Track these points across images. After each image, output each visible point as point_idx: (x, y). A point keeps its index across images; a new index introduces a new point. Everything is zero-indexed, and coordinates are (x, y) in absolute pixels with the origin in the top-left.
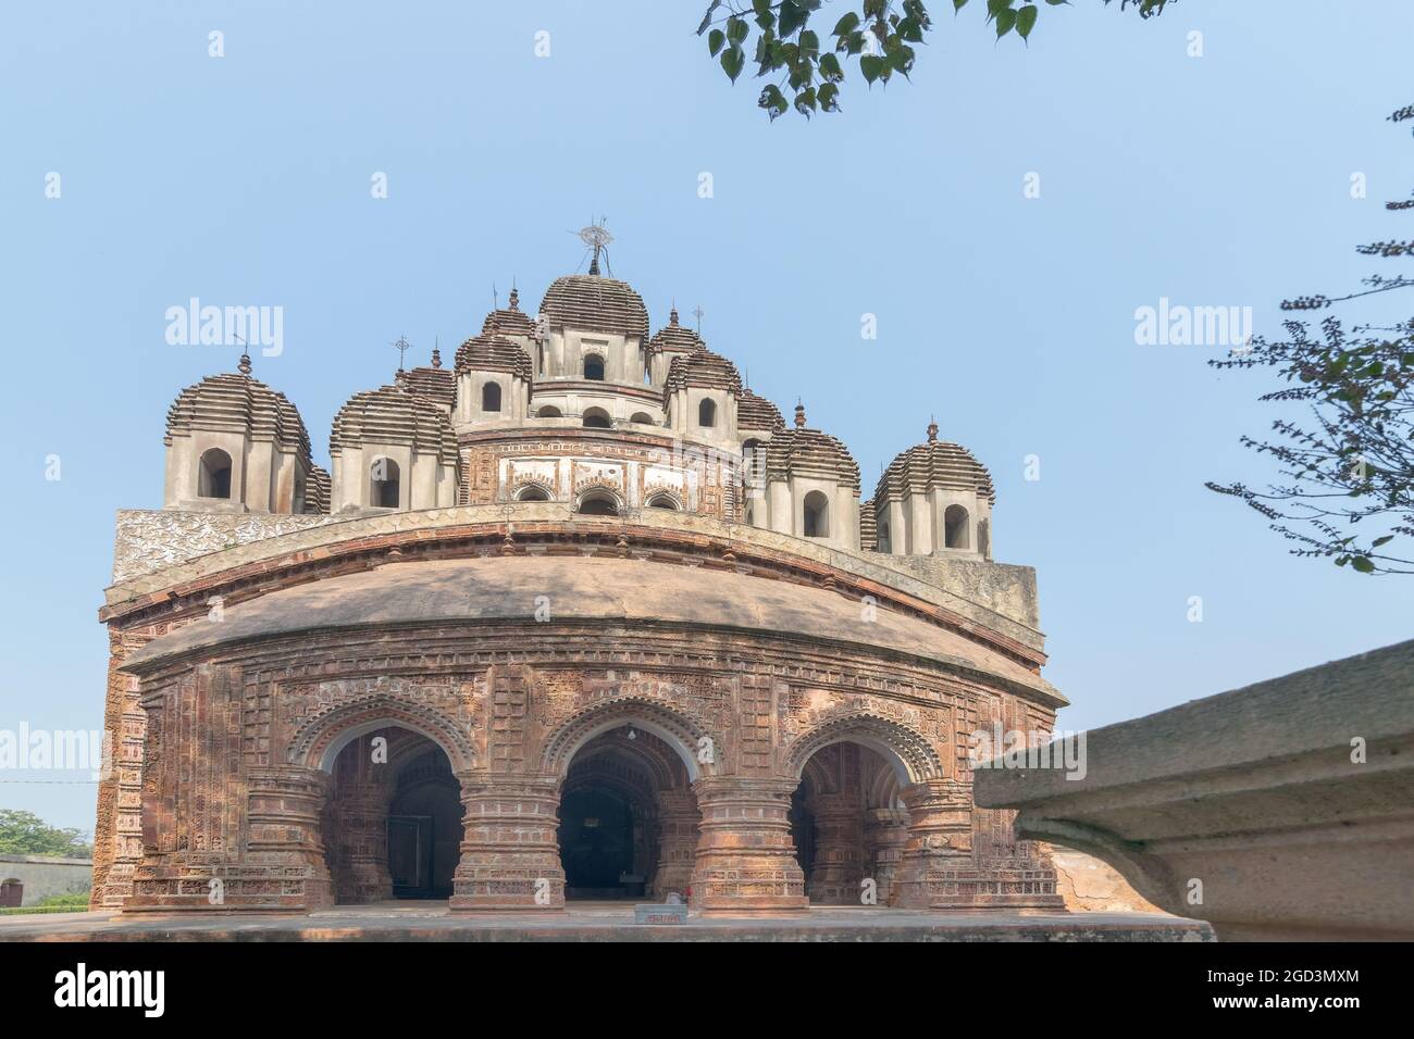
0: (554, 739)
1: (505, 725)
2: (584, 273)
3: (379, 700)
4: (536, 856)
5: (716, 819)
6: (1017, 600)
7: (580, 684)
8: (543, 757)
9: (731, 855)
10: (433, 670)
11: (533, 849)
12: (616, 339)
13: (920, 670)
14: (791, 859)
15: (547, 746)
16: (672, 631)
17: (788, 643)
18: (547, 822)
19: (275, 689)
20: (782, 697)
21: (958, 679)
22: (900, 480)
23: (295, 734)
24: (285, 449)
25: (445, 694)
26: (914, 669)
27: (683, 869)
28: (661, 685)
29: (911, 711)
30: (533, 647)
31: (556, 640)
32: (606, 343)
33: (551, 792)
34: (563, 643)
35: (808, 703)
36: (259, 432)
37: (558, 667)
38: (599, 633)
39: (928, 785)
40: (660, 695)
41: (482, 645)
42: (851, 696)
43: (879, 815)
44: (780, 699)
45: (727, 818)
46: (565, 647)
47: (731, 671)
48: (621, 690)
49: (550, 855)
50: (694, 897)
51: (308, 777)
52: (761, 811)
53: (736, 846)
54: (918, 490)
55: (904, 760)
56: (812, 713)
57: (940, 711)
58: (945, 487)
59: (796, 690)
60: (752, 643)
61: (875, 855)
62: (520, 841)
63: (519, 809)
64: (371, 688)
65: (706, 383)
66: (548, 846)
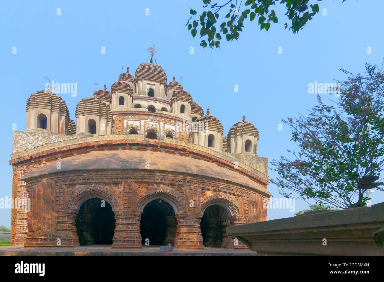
0: (140, 202)
1: (127, 198)
2: (148, 62)
3: (93, 191)
4: (134, 233)
5: (181, 225)
6: (263, 167)
7: (147, 187)
8: (137, 207)
9: (185, 234)
10: (108, 182)
11: (134, 231)
12: (157, 84)
13: (235, 186)
14: (200, 235)
15: (138, 204)
16: (172, 174)
17: (202, 178)
18: (137, 224)
19: (64, 187)
20: (200, 192)
21: (245, 189)
22: (234, 132)
23: (70, 199)
24: (62, 115)
25: (111, 189)
26: (234, 186)
27: (172, 237)
28: (169, 188)
29: (233, 197)
30: (135, 177)
31: (141, 175)
32: (154, 85)
33: (139, 216)
34: (143, 176)
35: (206, 194)
36: (54, 109)
37: (141, 183)
38: (152, 174)
39: (236, 217)
40: (168, 191)
41: (121, 176)
42: (217, 193)
43: (223, 224)
44: (199, 193)
45: (184, 224)
46: (143, 177)
47: (187, 185)
48: (158, 189)
49: (138, 233)
50: (175, 245)
51: (73, 211)
52: (193, 223)
53: (186, 231)
54: (239, 135)
55: (230, 210)
56: (207, 197)
57: (240, 197)
58: (246, 134)
59: (203, 191)
60: (193, 178)
61: (222, 234)
62: (130, 229)
63: (130, 221)
64: (91, 187)
65: (183, 100)
66: (138, 231)
